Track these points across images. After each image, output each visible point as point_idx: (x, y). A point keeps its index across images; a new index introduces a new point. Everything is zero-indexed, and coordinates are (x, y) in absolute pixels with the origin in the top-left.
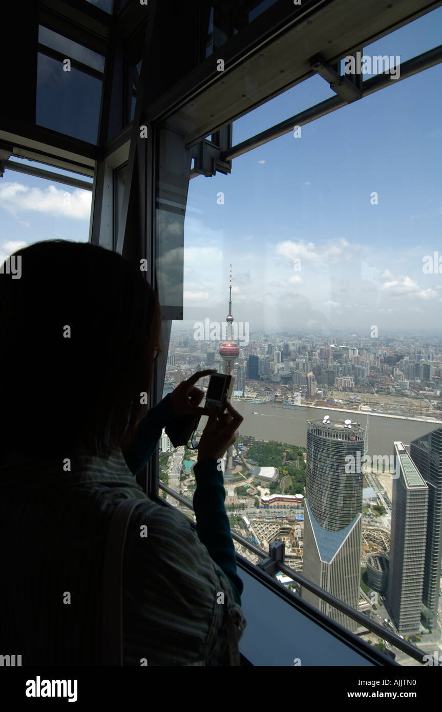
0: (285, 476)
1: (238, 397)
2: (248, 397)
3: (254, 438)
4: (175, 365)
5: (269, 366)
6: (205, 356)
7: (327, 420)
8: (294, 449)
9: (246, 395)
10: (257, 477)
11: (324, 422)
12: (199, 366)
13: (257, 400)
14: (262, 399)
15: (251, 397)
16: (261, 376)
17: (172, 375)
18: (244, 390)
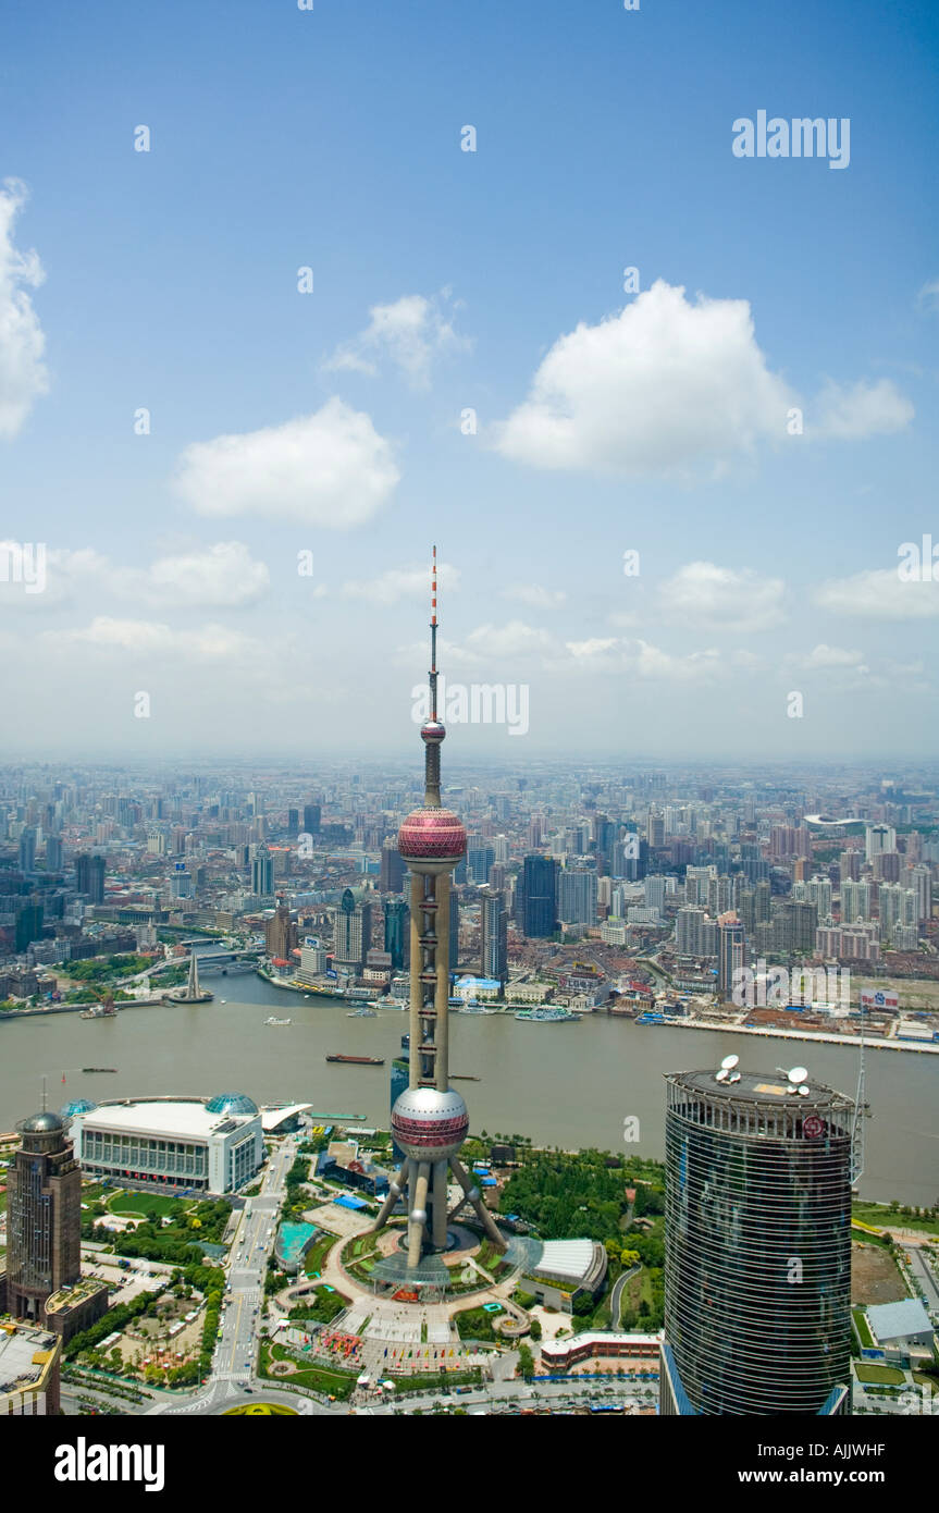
0: (628, 1268)
1: (485, 999)
2: (517, 1000)
3: (529, 1140)
4: (269, 892)
5: (595, 892)
6: (377, 858)
7: (733, 1070)
8: (661, 1176)
9: (509, 995)
10: (528, 1277)
11: (720, 1076)
12: (348, 893)
13: (546, 1011)
14: (565, 1006)
15: (528, 1002)
16: (565, 928)
17: (257, 926)
18: (502, 976)
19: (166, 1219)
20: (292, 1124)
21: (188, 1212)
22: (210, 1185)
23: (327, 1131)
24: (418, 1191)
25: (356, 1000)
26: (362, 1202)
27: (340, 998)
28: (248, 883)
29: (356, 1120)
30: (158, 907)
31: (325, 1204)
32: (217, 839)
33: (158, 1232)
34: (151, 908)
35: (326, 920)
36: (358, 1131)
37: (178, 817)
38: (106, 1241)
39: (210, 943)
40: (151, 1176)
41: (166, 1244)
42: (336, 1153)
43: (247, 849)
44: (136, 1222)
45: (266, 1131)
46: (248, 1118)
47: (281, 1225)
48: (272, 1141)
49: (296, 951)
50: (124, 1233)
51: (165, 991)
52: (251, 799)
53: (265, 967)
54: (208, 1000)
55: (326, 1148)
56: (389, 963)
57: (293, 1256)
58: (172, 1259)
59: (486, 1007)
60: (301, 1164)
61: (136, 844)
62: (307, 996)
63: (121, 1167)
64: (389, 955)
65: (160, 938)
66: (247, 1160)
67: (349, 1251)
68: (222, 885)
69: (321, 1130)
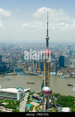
3: (60, 94)
5: (69, 61)
12: (35, 60)
14: (65, 76)
15: (60, 75)
16: (65, 66)
17: (23, 65)
18: (56, 72)
19: (12, 103)
20: (28, 91)
21: (14, 102)
22: (17, 99)
25: (36, 75)
26: (37, 101)
27: (34, 74)
28: (21, 59)
30: (9, 62)
31: (33, 102)
32: (17, 53)
33: (10, 105)
34: (8, 62)
35: (32, 64)
36: (37, 92)
37: (11, 50)
38: (4, 106)
39: (16, 67)
40: (9, 98)
41: (12, 106)
42: (34, 95)
44: (8, 104)
45: (25, 92)
46: (22, 90)
49: (28, 68)
50: (6, 105)
51: (11, 73)
52: (21, 48)
53: (24, 70)
54: (16, 75)
57: (28, 108)
58: (12, 108)
59: (54, 76)
60: (29, 96)
61: (6, 54)
62: (30, 74)
63: (5, 96)
64: (41, 69)
65: (10, 66)
66: (22, 96)
67: (36, 108)
68: (18, 59)
69: (32, 92)
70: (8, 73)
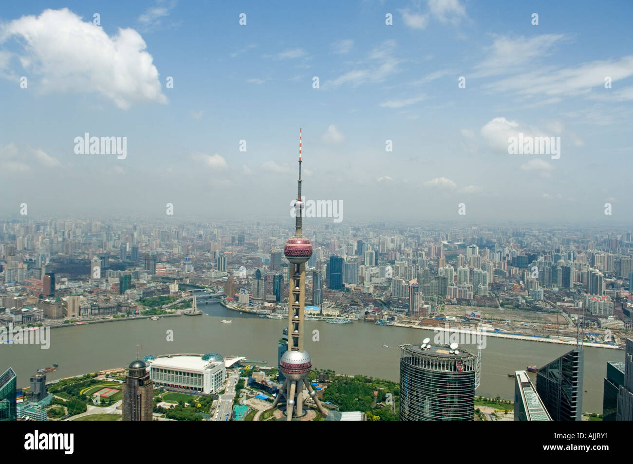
1: (314, 315)
2: (327, 315)
3: (334, 372)
4: (224, 270)
5: (358, 271)
6: (269, 257)
7: (427, 344)
8: (388, 386)
9: (324, 313)
11: (423, 347)
12: (258, 271)
13: (340, 319)
14: (347, 317)
15: (332, 316)
16: (346, 286)
17: (220, 284)
18: (322, 305)
19: (186, 404)
20: (238, 364)
21: (195, 401)
22: (204, 390)
23: (251, 368)
24: (291, 392)
25: (261, 314)
26: (266, 397)
27: (255, 314)
28: (216, 266)
29: (263, 364)
30: (178, 275)
31: (251, 397)
32: (200, 248)
33: (183, 409)
34: (176, 276)
35: (248, 281)
36: (264, 368)
37: (185, 239)
38: (162, 412)
39: (200, 291)
40: (180, 386)
41: (187, 414)
42: (255, 377)
43: (215, 253)
44: (174, 405)
45: (227, 368)
46: (220, 363)
47: (234, 406)
48: (230, 372)
49: (236, 294)
50: (169, 409)
51: (182, 311)
52: (215, 232)
53: (224, 301)
54: (200, 314)
55: (252, 375)
56: (275, 300)
59: (315, 318)
60: (241, 381)
61: (168, 250)
62: (241, 313)
63: (167, 383)
64: (275, 296)
65: (180, 289)
66: (218, 378)
67: (262, 417)
68: (205, 267)
69: (249, 367)
70: (174, 310)
